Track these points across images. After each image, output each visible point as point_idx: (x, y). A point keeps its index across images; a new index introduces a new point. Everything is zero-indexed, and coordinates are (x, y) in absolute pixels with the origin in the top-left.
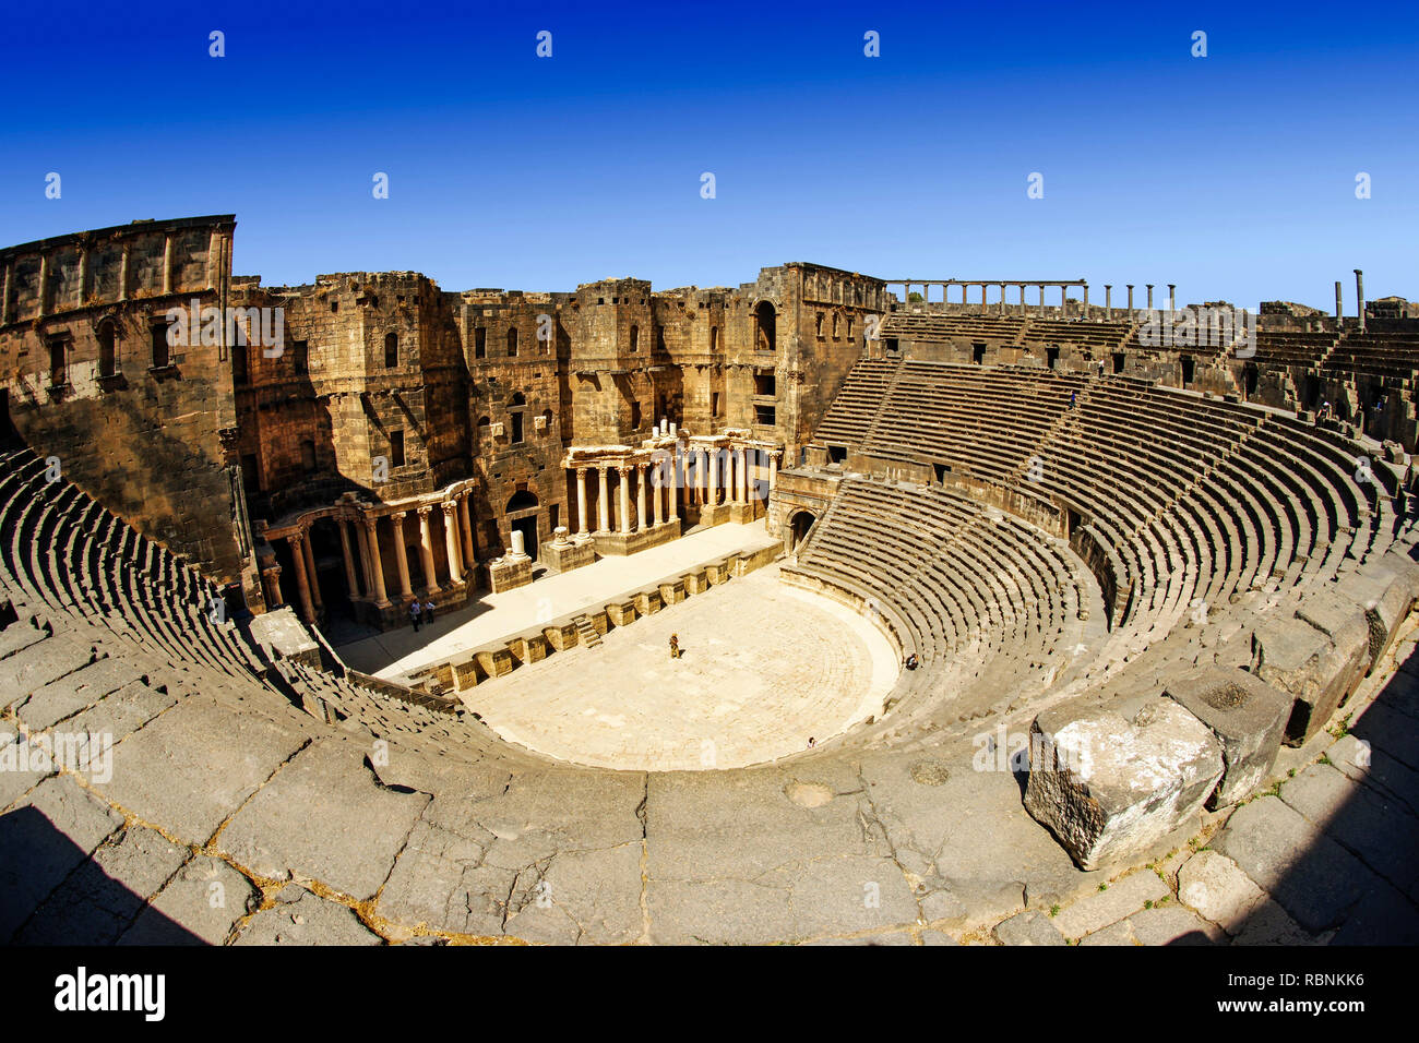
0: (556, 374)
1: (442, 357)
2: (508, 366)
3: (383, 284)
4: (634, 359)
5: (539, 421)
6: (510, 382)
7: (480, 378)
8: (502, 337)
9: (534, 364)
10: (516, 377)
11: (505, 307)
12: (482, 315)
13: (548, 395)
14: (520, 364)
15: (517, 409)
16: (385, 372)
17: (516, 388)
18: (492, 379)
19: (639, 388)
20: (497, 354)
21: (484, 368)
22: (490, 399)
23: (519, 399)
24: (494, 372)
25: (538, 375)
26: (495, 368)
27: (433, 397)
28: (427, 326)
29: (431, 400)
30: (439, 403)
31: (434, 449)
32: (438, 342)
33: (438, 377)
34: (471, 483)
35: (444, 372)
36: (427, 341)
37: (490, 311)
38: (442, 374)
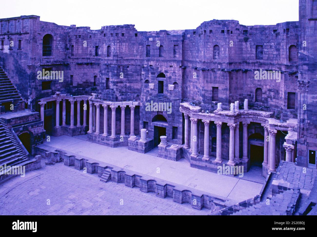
0: (180, 67)
1: (137, 55)
2: (157, 61)
3: (106, 29)
4: (215, 63)
5: (171, 87)
6: (158, 68)
7: (146, 64)
8: (156, 49)
9: (170, 61)
10: (161, 66)
11: (158, 37)
12: (148, 40)
13: (175, 76)
14: (163, 61)
15: (161, 79)
16: (106, 58)
17: (161, 70)
18: (151, 66)
19: (218, 79)
20: (154, 56)
21: (148, 61)
22: (150, 73)
23: (162, 75)
24: (152, 63)
25: (171, 66)
26: (152, 61)
27: (128, 69)
28: (127, 44)
29: (127, 70)
30: (132, 72)
31: (126, 87)
32: (135, 49)
33: (133, 62)
34: (136, 103)
35: (136, 61)
36: (127, 49)
37: (152, 38)
38: (135, 61)
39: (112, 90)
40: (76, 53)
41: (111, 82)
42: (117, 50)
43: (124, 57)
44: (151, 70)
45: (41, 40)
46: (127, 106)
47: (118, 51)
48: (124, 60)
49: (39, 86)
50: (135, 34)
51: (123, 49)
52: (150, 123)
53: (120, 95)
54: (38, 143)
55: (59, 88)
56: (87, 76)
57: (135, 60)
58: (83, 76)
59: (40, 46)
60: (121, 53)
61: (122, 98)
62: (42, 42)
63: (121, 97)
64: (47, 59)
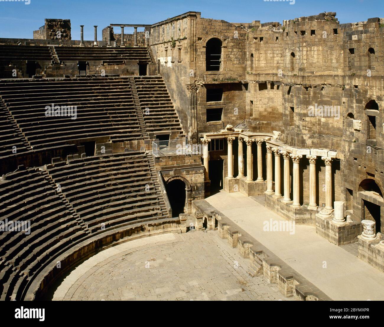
1: (337, 68)
2: (365, 78)
6: (367, 91)
7: (348, 84)
8: (364, 56)
10: (371, 88)
12: (351, 38)
15: (372, 112)
17: (371, 96)
18: (355, 87)
20: (360, 68)
21: (351, 77)
22: (354, 101)
24: (357, 82)
26: (357, 79)
27: (323, 92)
28: (321, 48)
29: (321, 94)
30: (329, 97)
31: (319, 124)
32: (334, 57)
33: (330, 81)
34: (333, 154)
35: (336, 78)
36: (321, 57)
37: (356, 36)
38: (334, 79)
39: (298, 127)
40: (256, 65)
41: (296, 113)
42: (303, 59)
43: (316, 72)
44: (356, 96)
45: (203, 47)
46: (317, 157)
47: (305, 61)
48: (316, 76)
49: (202, 114)
50: (334, 29)
51: (313, 57)
52: (356, 193)
53: (310, 138)
54: (197, 198)
55: (233, 120)
56: (273, 102)
57: (335, 76)
58: (268, 103)
59: (201, 56)
60: (311, 64)
61: (313, 142)
62: (204, 50)
63: (311, 141)
64: (213, 76)
